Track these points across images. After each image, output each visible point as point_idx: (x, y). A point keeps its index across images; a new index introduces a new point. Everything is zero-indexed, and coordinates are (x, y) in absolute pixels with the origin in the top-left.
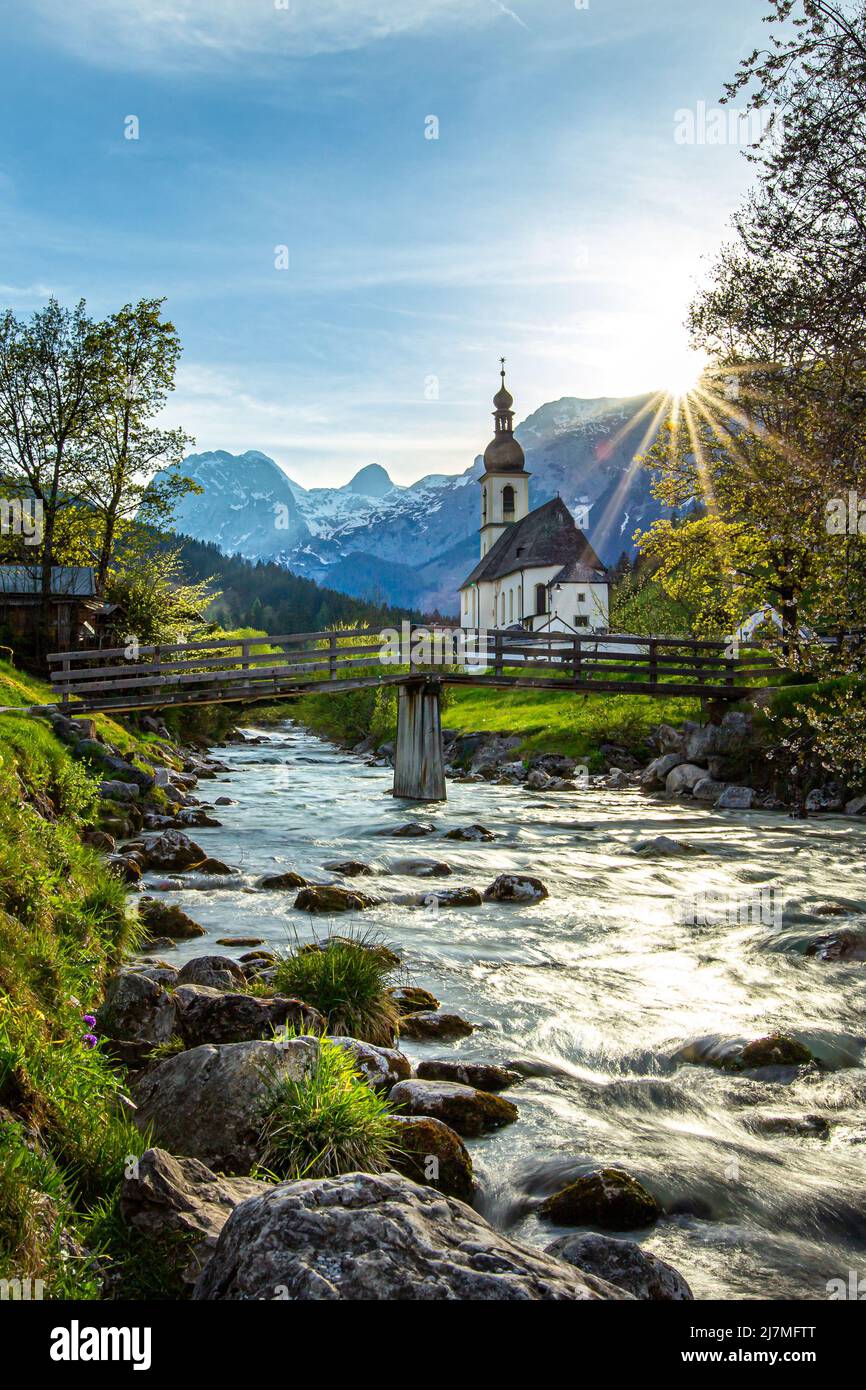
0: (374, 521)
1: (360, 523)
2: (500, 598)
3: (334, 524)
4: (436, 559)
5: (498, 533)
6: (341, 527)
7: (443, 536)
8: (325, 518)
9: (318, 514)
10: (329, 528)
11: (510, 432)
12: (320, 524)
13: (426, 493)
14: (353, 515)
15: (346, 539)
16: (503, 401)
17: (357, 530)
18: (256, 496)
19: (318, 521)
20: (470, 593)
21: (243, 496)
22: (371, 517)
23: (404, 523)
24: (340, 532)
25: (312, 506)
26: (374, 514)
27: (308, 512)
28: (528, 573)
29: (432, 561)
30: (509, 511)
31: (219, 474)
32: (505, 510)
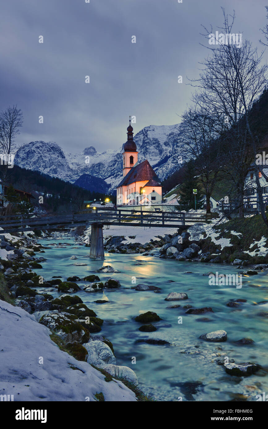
2: (129, 191)
5: (128, 170)
8: (75, 163)
10: (76, 166)
11: (132, 139)
12: (73, 165)
16: (130, 129)
20: (119, 189)
25: (71, 159)
27: (69, 161)
28: (137, 183)
29: (109, 177)
30: (132, 164)
31: (41, 148)
32: (130, 163)
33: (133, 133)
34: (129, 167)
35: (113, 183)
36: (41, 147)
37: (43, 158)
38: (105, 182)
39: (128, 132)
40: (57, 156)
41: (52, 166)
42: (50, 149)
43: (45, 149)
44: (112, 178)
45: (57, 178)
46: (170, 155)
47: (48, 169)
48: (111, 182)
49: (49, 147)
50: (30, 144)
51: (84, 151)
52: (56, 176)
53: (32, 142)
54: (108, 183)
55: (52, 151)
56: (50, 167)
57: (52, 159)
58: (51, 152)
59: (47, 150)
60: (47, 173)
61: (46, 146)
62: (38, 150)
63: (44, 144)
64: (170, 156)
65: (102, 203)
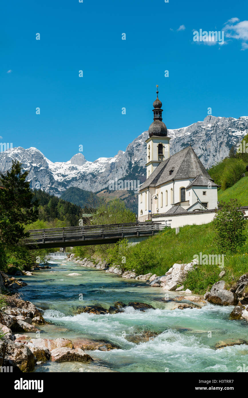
0: (79, 175)
1: (74, 176)
3: (64, 176)
4: (103, 189)
6: (66, 177)
7: (106, 181)
8: (60, 174)
9: (58, 172)
10: (62, 177)
12: (58, 176)
13: (99, 164)
14: (71, 173)
15: (69, 182)
17: (73, 178)
18: (34, 165)
19: (58, 175)
21: (29, 165)
22: (78, 173)
23: (91, 176)
24: (66, 179)
25: (55, 169)
26: (79, 173)
27: (53, 171)
28: (176, 183)
29: (102, 190)
32: (159, 155)
33: (162, 110)
34: (157, 160)
41: (33, 178)
44: (105, 192)
56: (30, 179)
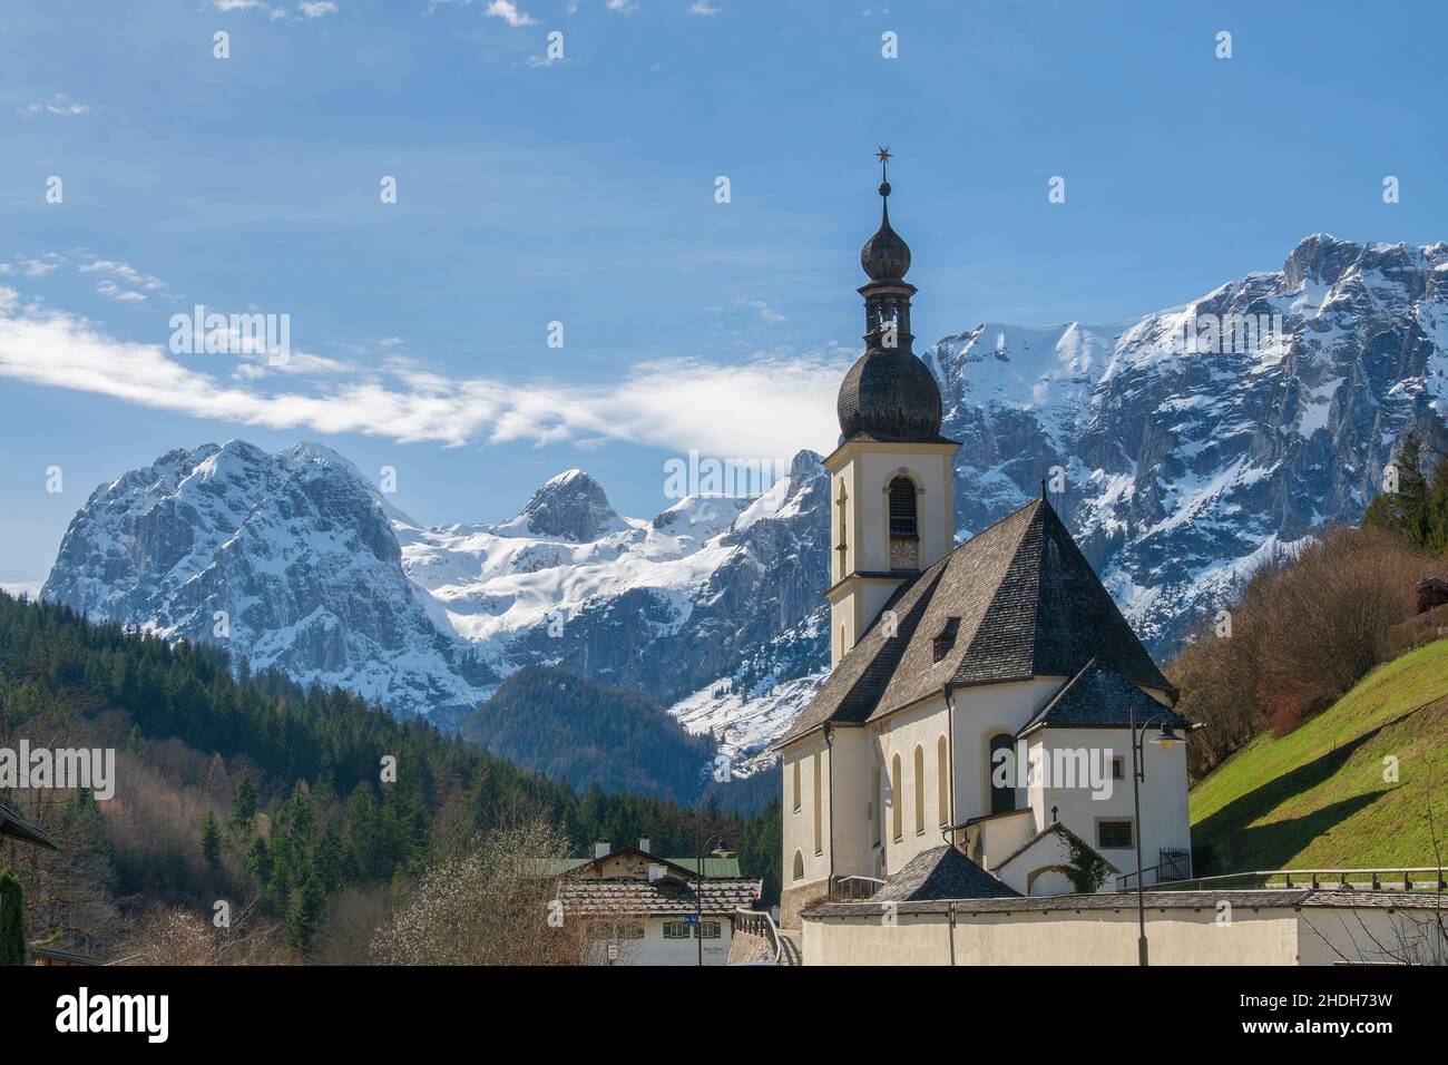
16: (886, 258)
30: (904, 539)
31: (234, 493)
32: (893, 538)
33: (913, 290)
34: (886, 568)
35: (730, 727)
36: (237, 481)
37: (253, 559)
38: (673, 719)
39: (867, 280)
40: (347, 544)
41: (314, 615)
42: (294, 495)
43: (267, 496)
44: (719, 694)
45: (340, 695)
46: (1125, 526)
47: (286, 637)
48: (719, 719)
49: (295, 485)
50: (162, 462)
51: (532, 507)
52: (331, 679)
53: (177, 448)
54: (697, 726)
55: (313, 509)
56: (292, 623)
57: (308, 568)
58: (306, 520)
59: (281, 504)
60: (274, 659)
61: (269, 474)
62: (219, 505)
63: (256, 462)
64: (1119, 532)
65: (658, 872)
